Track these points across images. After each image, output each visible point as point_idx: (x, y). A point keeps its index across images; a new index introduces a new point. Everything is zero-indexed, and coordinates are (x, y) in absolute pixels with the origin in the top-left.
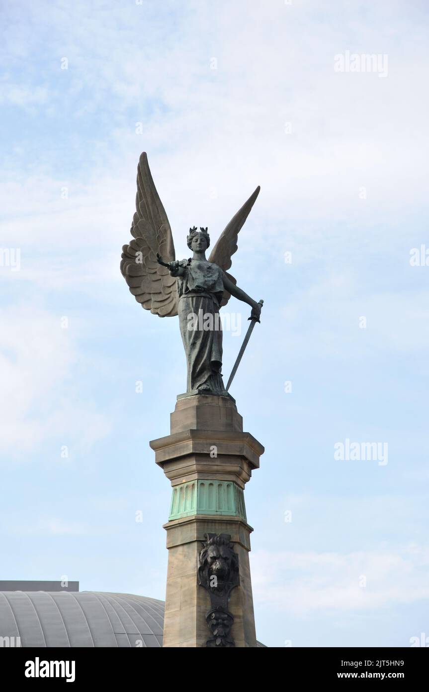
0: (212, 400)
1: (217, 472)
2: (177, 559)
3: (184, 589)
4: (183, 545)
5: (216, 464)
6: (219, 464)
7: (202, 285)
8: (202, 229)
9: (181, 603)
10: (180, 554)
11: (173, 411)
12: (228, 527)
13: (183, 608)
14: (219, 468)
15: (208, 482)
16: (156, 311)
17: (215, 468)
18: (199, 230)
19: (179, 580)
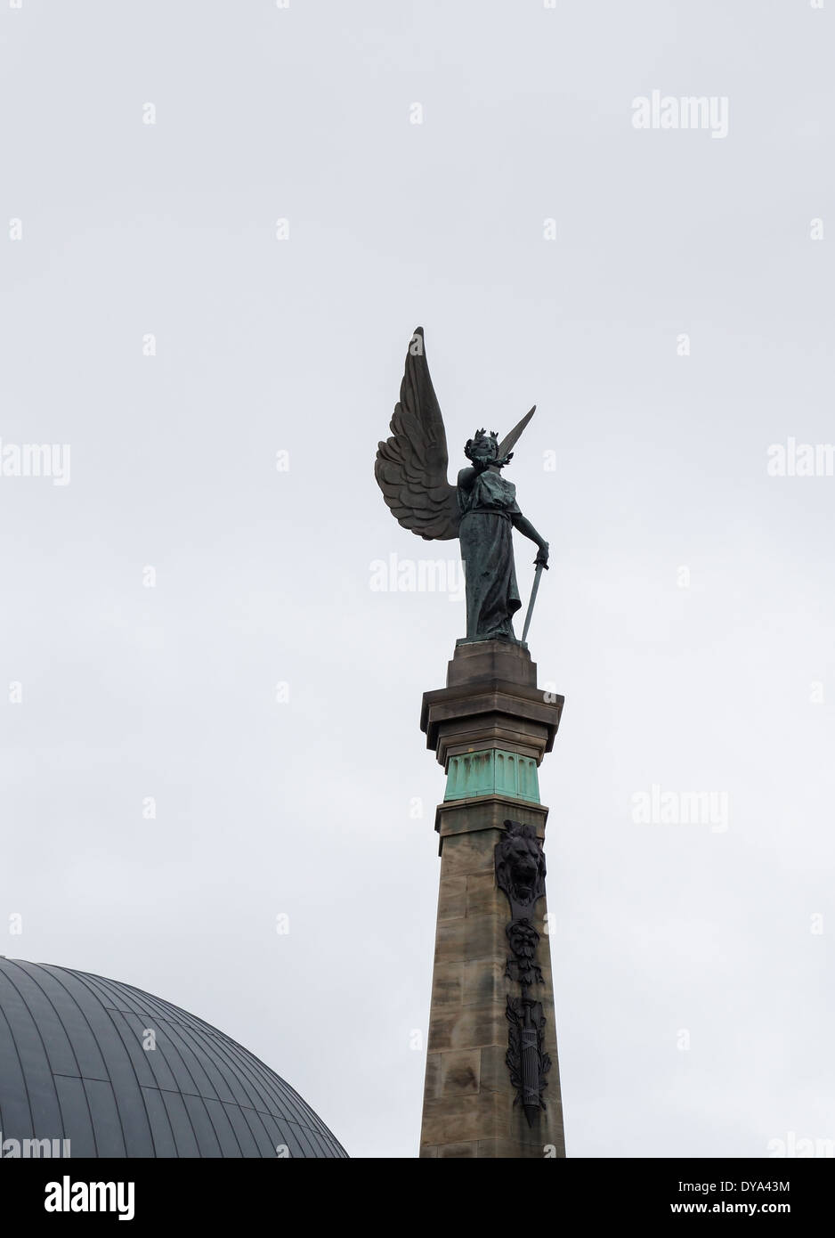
0: (512, 649)
1: (519, 743)
2: (459, 851)
3: (470, 891)
4: (469, 833)
5: (520, 731)
6: (523, 732)
7: (501, 499)
8: (493, 434)
9: (466, 910)
10: (464, 845)
11: (452, 659)
12: (533, 817)
13: (471, 916)
14: (523, 737)
15: (506, 755)
16: (422, 531)
17: (519, 736)
18: (487, 435)
19: (463, 879)
